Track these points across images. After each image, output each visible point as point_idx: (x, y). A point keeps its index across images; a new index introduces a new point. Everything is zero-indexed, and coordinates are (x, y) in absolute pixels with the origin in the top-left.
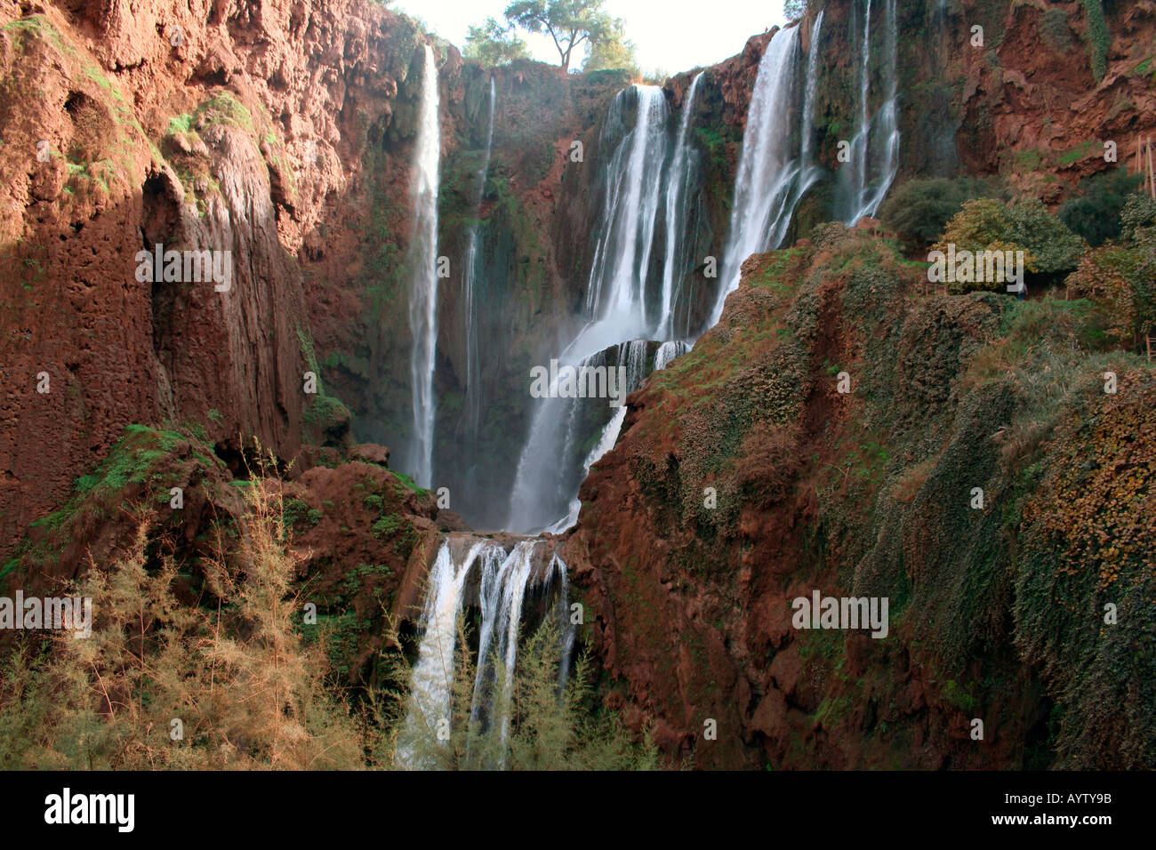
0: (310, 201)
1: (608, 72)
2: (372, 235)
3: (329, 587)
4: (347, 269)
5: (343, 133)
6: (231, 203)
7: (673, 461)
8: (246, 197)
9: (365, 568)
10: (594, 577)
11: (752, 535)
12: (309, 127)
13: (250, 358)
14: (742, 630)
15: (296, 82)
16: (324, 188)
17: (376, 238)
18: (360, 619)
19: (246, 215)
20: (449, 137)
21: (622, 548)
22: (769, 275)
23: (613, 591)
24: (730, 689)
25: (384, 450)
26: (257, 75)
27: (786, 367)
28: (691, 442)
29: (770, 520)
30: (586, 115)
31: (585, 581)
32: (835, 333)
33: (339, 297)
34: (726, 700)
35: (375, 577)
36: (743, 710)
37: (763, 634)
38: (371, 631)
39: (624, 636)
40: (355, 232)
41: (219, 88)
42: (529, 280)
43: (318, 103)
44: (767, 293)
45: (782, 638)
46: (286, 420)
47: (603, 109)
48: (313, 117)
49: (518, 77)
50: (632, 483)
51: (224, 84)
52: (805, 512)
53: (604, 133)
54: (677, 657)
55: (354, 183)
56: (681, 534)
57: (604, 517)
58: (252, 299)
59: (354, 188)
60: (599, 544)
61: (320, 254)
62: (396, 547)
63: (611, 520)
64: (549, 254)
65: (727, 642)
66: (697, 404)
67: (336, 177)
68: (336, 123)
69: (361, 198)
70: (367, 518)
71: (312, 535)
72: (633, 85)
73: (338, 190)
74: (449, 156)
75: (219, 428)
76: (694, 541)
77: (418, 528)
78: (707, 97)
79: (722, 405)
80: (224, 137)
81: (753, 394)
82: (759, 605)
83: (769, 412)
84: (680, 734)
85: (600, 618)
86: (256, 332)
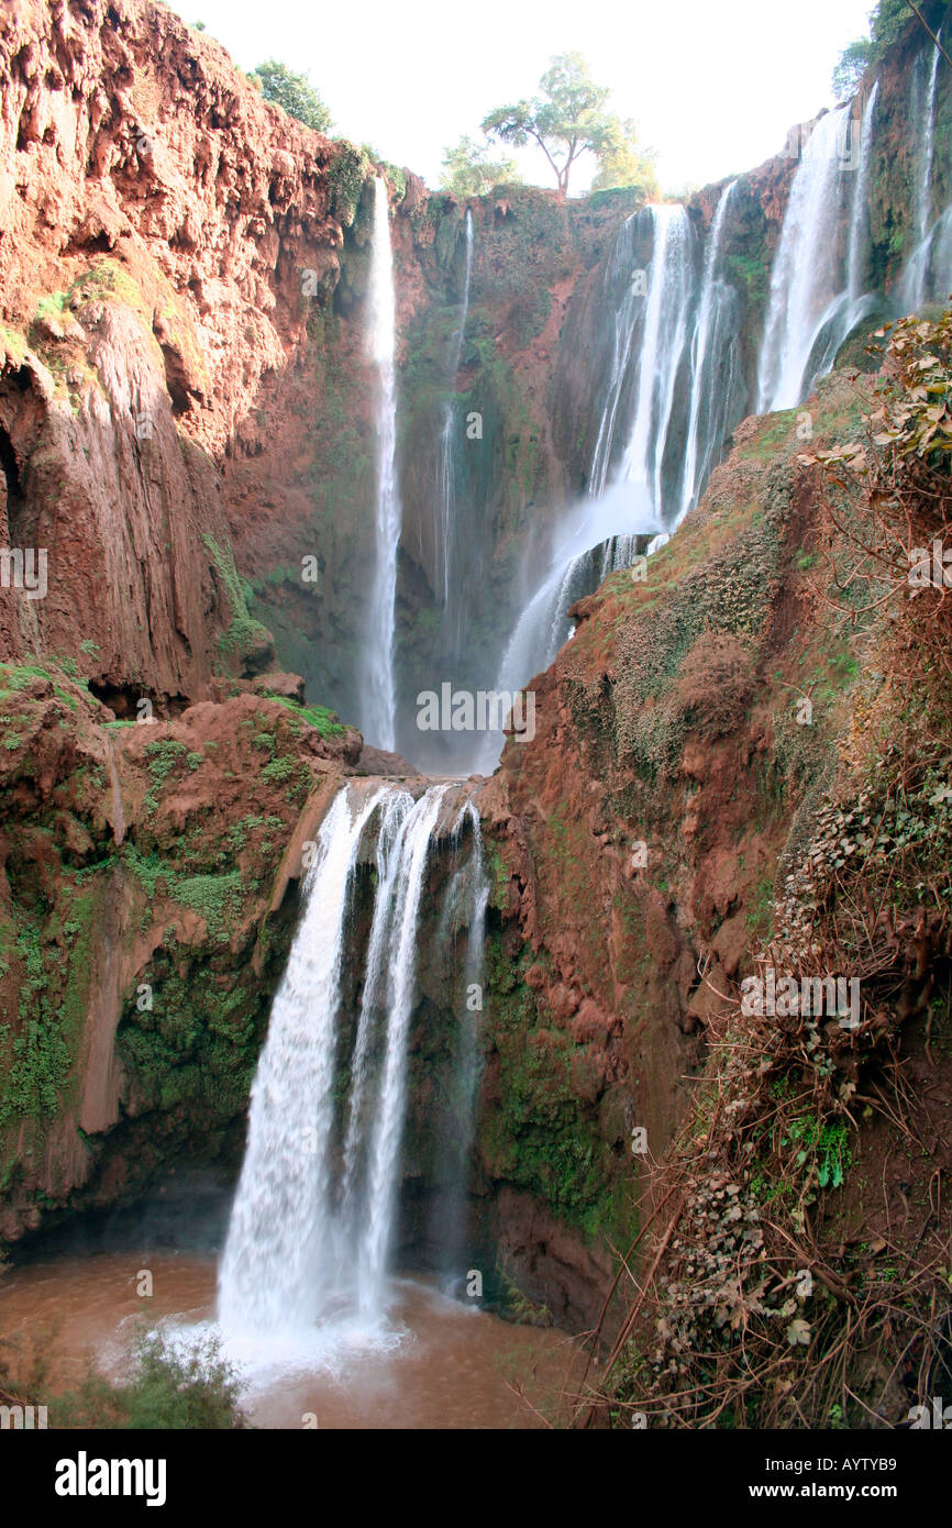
0: (239, 384)
1: (617, 192)
2: (323, 419)
3: (210, 842)
4: (295, 464)
5: (280, 297)
6: (111, 395)
7: (607, 684)
8: (131, 386)
9: (252, 820)
10: (511, 828)
11: (697, 775)
12: (233, 294)
13: (138, 577)
14: (689, 893)
15: (207, 239)
16: (257, 368)
17: (328, 424)
18: (246, 880)
19: (132, 409)
20: (417, 291)
21: (549, 792)
22: (766, 443)
23: (536, 845)
24: (669, 965)
25: (298, 680)
26: (155, 235)
27: (749, 561)
28: (627, 661)
29: (719, 754)
30: (590, 249)
31: (501, 833)
32: (811, 513)
33: (285, 498)
34: (662, 978)
35: (263, 830)
36: (684, 992)
37: (708, 898)
38: (258, 893)
39: (547, 899)
40: (302, 418)
41: (102, 255)
42: (519, 464)
43: (243, 262)
44: (758, 467)
45: (729, 903)
46: (188, 649)
47: (610, 240)
48: (237, 280)
49: (500, 208)
50: (563, 712)
51: (108, 250)
52: (759, 745)
53: (610, 273)
54: (607, 925)
55: (298, 358)
56: (619, 775)
57: (529, 754)
58: (141, 508)
59: (299, 364)
60: (522, 788)
61: (259, 447)
62: (289, 794)
63: (539, 758)
64: (544, 431)
65: (671, 908)
66: (638, 611)
67: (273, 352)
68: (270, 285)
69: (308, 376)
70: (255, 761)
71: (190, 783)
72: (648, 206)
73: (275, 367)
74: (419, 315)
75: (95, 661)
76: (632, 783)
77: (316, 771)
78: (742, 213)
79: (668, 612)
80: (103, 316)
81: (705, 596)
82: (707, 862)
83: (726, 619)
84: (610, 1019)
85: (516, 877)
86: (146, 546)
